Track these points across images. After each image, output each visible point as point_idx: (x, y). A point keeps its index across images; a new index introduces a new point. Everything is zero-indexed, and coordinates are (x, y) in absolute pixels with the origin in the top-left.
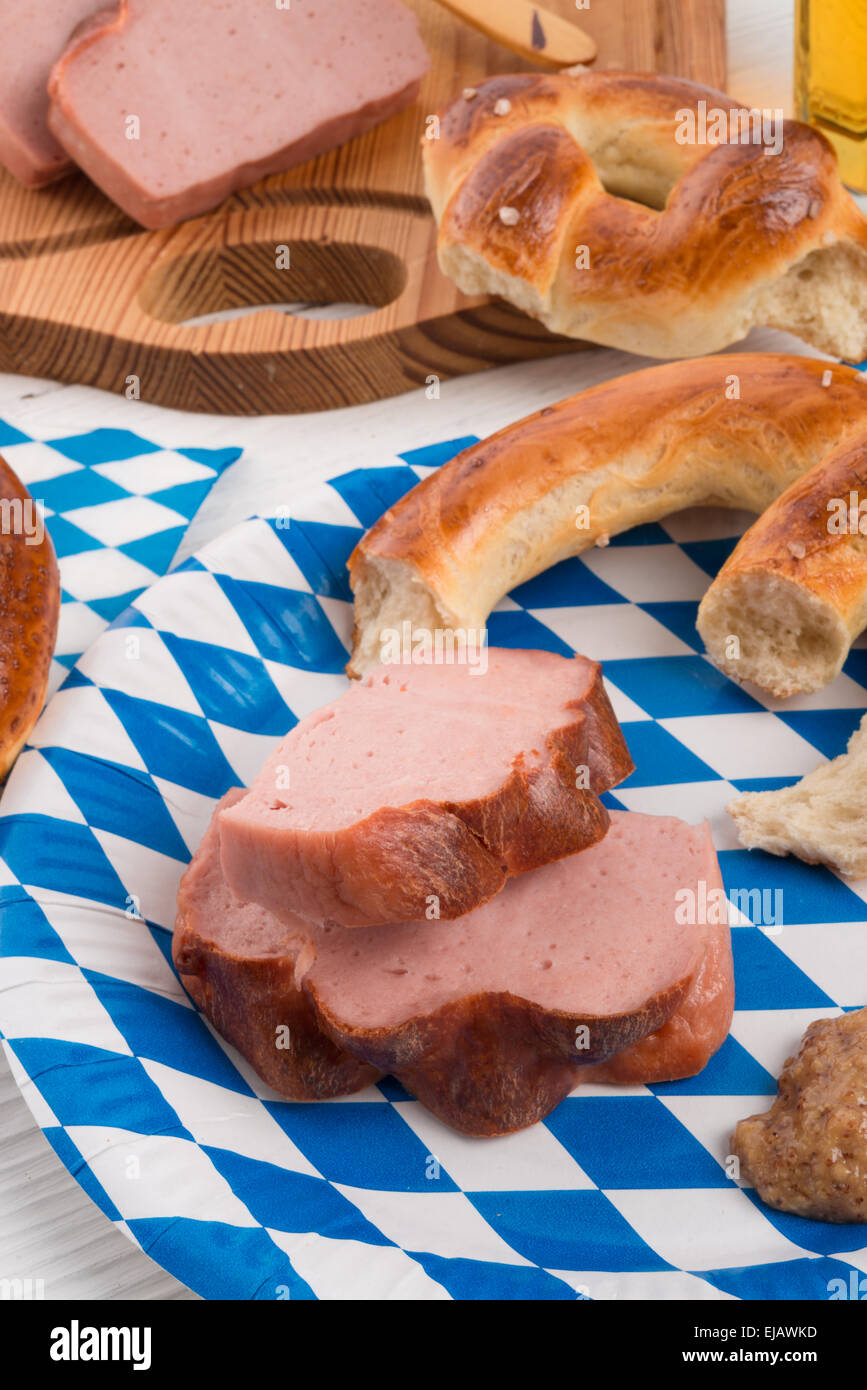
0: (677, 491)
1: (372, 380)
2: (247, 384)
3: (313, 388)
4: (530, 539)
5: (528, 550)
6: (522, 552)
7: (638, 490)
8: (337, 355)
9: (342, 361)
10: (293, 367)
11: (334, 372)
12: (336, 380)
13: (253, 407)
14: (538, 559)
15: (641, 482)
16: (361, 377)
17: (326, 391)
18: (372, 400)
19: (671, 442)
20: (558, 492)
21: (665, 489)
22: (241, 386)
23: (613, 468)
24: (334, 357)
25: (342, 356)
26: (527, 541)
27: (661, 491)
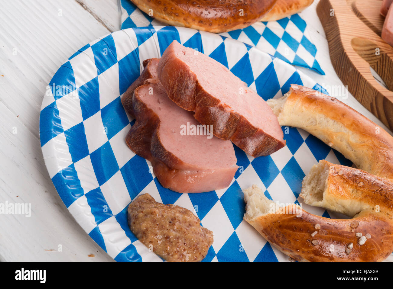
0: (355, 155)
1: (364, 97)
2: (344, 68)
3: (353, 83)
4: (319, 123)
5: (316, 125)
6: (314, 124)
7: (349, 144)
8: (363, 82)
9: (363, 84)
10: (354, 75)
11: (359, 85)
12: (358, 87)
13: (340, 75)
14: (316, 130)
15: (351, 142)
16: (362, 93)
17: (354, 88)
18: (359, 101)
19: (367, 143)
20: (335, 123)
21: (354, 151)
22: (343, 67)
23: (350, 133)
24: (362, 82)
25: (364, 83)
26: (318, 123)
27: (352, 150)
